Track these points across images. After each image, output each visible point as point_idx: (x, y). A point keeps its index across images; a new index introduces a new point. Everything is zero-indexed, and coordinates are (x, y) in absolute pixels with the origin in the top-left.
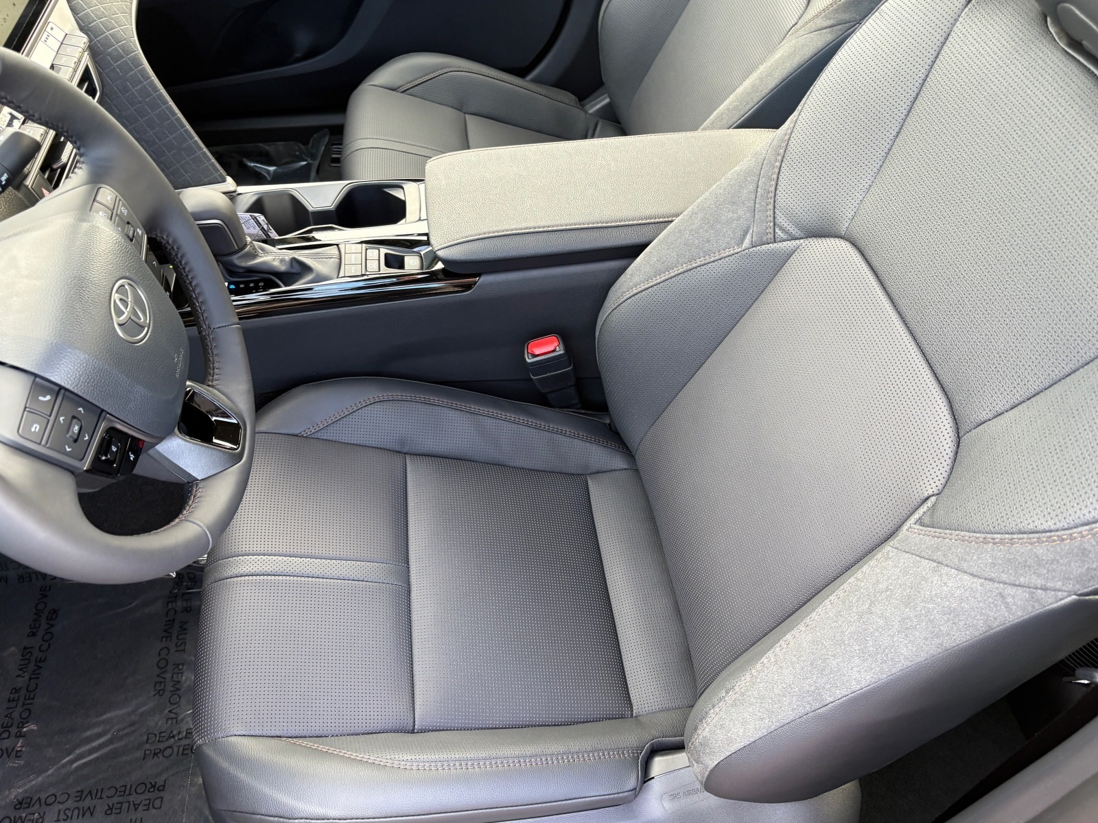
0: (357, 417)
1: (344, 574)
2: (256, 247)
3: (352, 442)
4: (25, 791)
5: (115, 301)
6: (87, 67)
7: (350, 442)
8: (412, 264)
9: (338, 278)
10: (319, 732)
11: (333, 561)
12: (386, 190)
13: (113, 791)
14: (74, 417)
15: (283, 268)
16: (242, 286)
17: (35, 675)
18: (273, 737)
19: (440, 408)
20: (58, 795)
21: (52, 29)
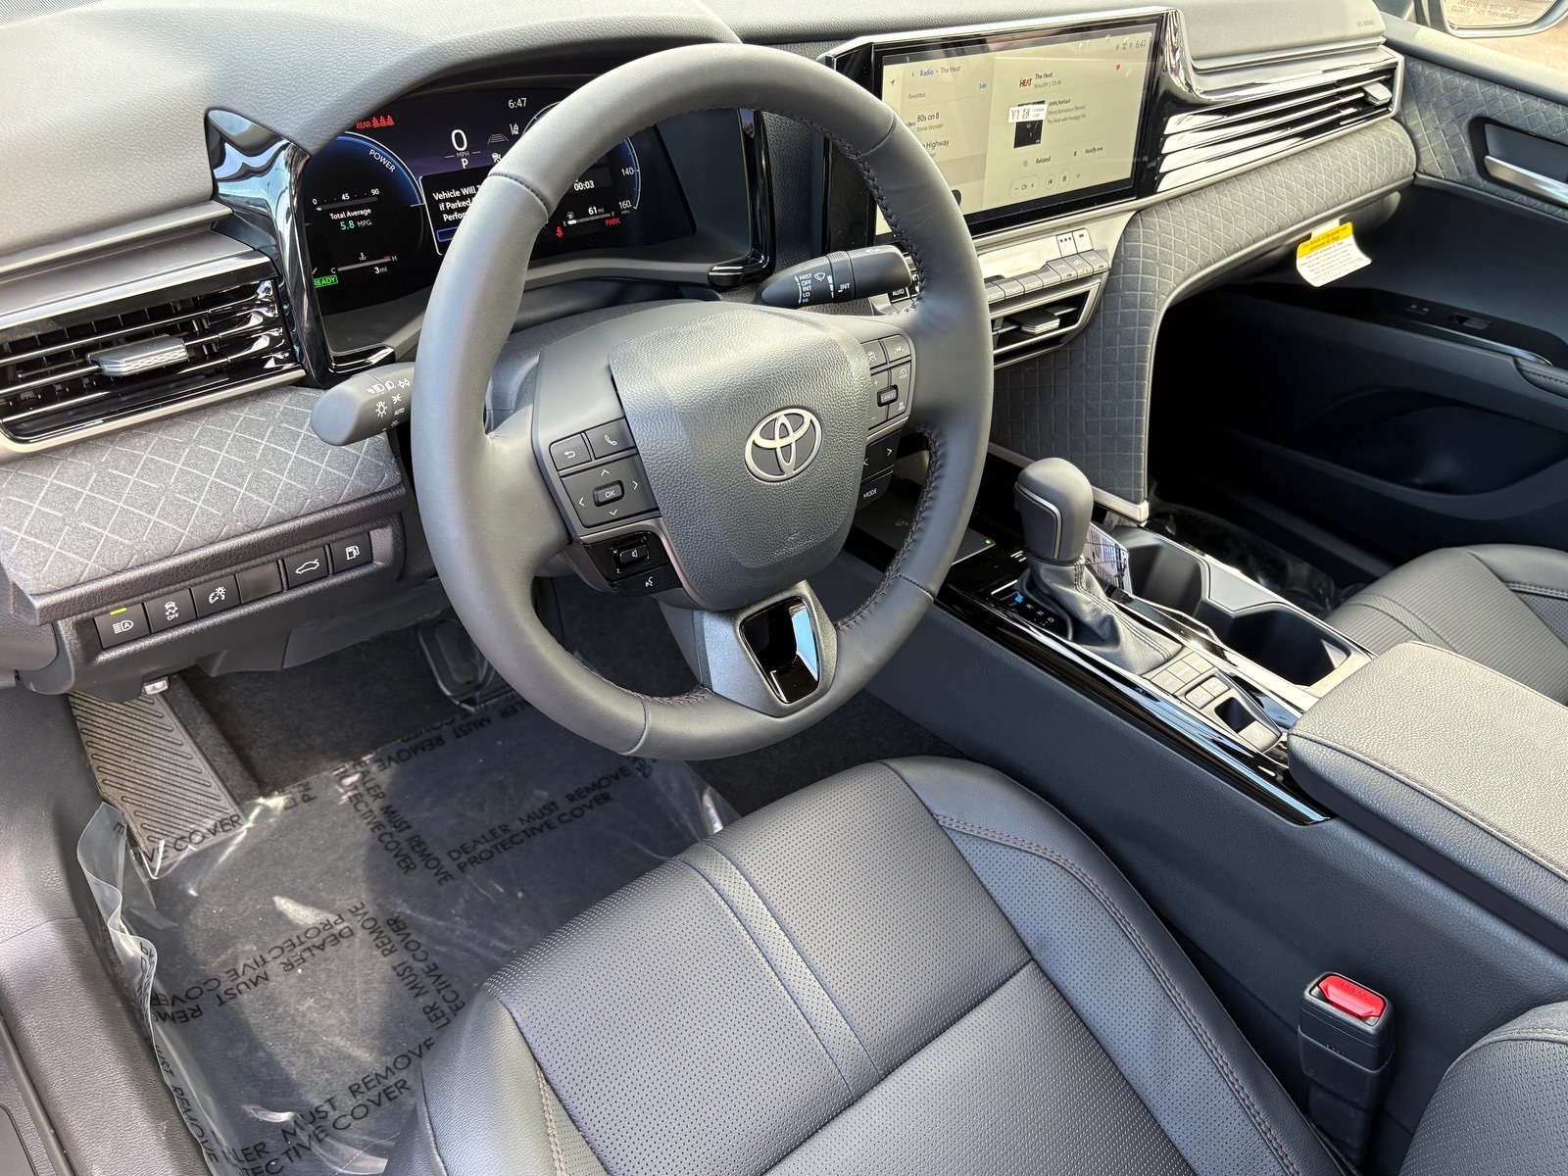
0: (1018, 859)
1: (803, 997)
2: (1084, 575)
3: (985, 883)
4: (409, 917)
5: (775, 420)
6: (1087, 293)
7: (982, 879)
8: (1256, 737)
9: (1140, 676)
10: (577, 1115)
11: (808, 971)
12: (1325, 643)
13: (450, 997)
14: (620, 483)
15: (1088, 618)
16: (1029, 606)
17: (530, 833)
18: (535, 1059)
19: (1130, 947)
20: (422, 948)
21: (1082, 236)
